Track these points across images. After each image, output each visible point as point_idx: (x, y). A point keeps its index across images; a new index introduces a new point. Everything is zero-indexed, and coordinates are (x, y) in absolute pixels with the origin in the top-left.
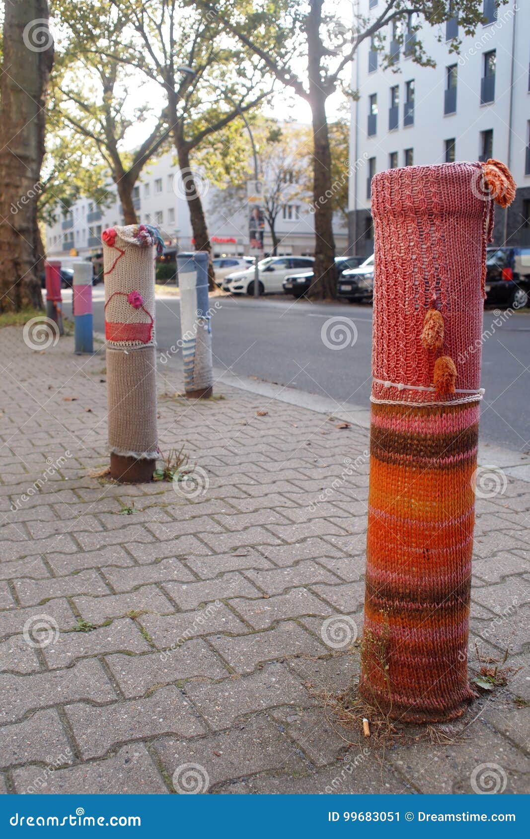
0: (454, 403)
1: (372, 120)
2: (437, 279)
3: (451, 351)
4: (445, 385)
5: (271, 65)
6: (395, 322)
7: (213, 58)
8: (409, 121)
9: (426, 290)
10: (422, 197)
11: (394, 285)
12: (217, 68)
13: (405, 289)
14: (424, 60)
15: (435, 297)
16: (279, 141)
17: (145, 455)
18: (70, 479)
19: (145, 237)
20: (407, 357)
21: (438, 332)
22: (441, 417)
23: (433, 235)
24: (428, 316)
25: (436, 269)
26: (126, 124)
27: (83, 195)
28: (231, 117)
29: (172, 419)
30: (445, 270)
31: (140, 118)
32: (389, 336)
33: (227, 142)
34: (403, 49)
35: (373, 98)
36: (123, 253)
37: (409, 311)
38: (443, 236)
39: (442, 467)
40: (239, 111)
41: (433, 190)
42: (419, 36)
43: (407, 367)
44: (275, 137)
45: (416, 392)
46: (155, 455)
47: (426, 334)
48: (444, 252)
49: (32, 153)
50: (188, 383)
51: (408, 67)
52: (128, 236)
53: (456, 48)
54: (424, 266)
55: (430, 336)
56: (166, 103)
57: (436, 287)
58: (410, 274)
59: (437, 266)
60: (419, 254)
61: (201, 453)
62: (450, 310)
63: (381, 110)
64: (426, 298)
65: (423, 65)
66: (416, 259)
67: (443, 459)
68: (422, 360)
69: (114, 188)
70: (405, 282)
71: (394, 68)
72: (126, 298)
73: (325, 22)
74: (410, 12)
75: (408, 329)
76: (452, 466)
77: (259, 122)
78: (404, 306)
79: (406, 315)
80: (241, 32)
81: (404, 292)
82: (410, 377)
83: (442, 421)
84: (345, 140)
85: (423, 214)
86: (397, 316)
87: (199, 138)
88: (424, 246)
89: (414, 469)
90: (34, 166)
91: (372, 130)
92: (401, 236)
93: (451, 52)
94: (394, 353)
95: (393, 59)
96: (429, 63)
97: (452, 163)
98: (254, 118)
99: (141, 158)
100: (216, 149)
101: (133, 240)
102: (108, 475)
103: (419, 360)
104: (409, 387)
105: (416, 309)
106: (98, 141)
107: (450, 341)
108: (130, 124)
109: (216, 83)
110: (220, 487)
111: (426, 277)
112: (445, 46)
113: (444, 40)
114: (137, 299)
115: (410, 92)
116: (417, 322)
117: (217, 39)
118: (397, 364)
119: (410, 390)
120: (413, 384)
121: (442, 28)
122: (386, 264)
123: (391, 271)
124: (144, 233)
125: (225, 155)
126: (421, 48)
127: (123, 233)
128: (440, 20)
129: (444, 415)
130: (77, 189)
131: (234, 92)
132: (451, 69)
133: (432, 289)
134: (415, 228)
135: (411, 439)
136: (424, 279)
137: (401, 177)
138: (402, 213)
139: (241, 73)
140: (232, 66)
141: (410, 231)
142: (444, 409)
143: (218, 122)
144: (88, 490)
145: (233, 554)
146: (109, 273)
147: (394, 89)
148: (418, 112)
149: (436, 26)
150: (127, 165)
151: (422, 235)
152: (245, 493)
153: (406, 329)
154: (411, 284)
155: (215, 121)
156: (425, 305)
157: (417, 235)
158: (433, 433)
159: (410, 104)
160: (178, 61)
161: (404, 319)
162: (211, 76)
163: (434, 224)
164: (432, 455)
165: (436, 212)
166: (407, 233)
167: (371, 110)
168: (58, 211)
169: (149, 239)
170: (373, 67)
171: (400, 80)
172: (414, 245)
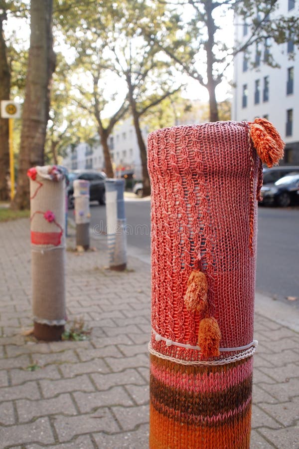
0: (220, 363)
1: (245, 99)
2: (202, 239)
3: (218, 311)
4: (207, 349)
5: (186, 68)
6: (164, 277)
7: (154, 65)
8: (266, 99)
9: (191, 249)
10: (185, 157)
11: (163, 242)
12: (156, 70)
13: (172, 247)
14: (274, 64)
15: (199, 257)
16: (190, 111)
17: (55, 323)
18: (7, 337)
19: (56, 174)
20: (174, 314)
21: (199, 296)
22: (208, 375)
23: (198, 195)
24: (191, 277)
25: (201, 229)
26: (104, 102)
27: (82, 141)
28: (163, 97)
29: (94, 288)
30: (210, 230)
31: (113, 99)
32: (160, 290)
33: (161, 112)
34: (262, 58)
35: (245, 87)
36: (41, 185)
37: (176, 269)
38: (207, 196)
39: (209, 425)
40: (167, 94)
41: (196, 150)
42: (271, 51)
43: (175, 324)
44: (188, 109)
45: (183, 350)
46: (63, 322)
47: (189, 297)
48: (208, 212)
49: (42, 118)
50: (111, 262)
51: (264, 69)
52: (44, 173)
53: (293, 57)
54: (189, 226)
55: (191, 299)
56: (127, 91)
57: (201, 247)
58: (176, 233)
59: (202, 226)
60: (184, 214)
61: (103, 315)
62: (216, 270)
63: (250, 94)
64: (191, 258)
65: (274, 67)
66: (181, 218)
67: (210, 417)
68: (188, 318)
69: (98, 138)
70: (172, 240)
71: (257, 69)
72: (42, 215)
73: (216, 44)
74: (266, 38)
75: (175, 287)
76: (220, 423)
77: (179, 101)
78: (172, 264)
79: (173, 273)
80: (169, 51)
81: (171, 250)
82: (177, 334)
83: (209, 380)
84: (229, 110)
85: (187, 173)
86: (165, 272)
87: (145, 110)
88: (189, 206)
89: (182, 424)
90: (43, 126)
91: (244, 104)
92: (168, 194)
93: (289, 59)
94: (163, 308)
95: (256, 64)
96: (277, 66)
97: (216, 123)
98: (177, 98)
99: (113, 121)
100: (155, 116)
101: (47, 176)
102: (31, 334)
103: (185, 318)
104: (176, 343)
105: (182, 268)
106: (90, 112)
107: (217, 300)
108: (107, 102)
109: (155, 79)
110: (106, 346)
111: (191, 237)
112: (286, 56)
113: (286, 52)
114: (50, 216)
115: (266, 83)
116: (183, 280)
117: (157, 55)
118: (166, 319)
119: (177, 347)
120: (181, 341)
121: (285, 46)
122: (157, 221)
123: (160, 228)
124: (55, 172)
125: (160, 118)
126: (272, 58)
127: (41, 171)
128: (283, 42)
129: (211, 374)
130: (79, 138)
131: (165, 83)
132: (290, 70)
133: (198, 249)
134: (180, 187)
135: (179, 395)
136: (189, 238)
137: (166, 137)
138: (168, 172)
139: (170, 73)
140: (164, 69)
141: (175, 190)
142: (210, 369)
143: (156, 101)
144: (14, 347)
145: (93, 415)
146: (33, 197)
147: (257, 82)
148: (271, 94)
149: (281, 45)
150: (105, 125)
151: (187, 195)
152: (122, 352)
153: (173, 286)
154: (177, 243)
155: (155, 100)
156: (191, 265)
157: (182, 194)
158: (199, 392)
159: (266, 90)
160: (135, 67)
161: (172, 276)
162: (152, 75)
163: (198, 184)
164: (200, 412)
165: (199, 172)
166: (173, 192)
167: (244, 93)
168: (69, 150)
169: (59, 176)
170: (245, 68)
171: (260, 76)
172: (179, 205)
